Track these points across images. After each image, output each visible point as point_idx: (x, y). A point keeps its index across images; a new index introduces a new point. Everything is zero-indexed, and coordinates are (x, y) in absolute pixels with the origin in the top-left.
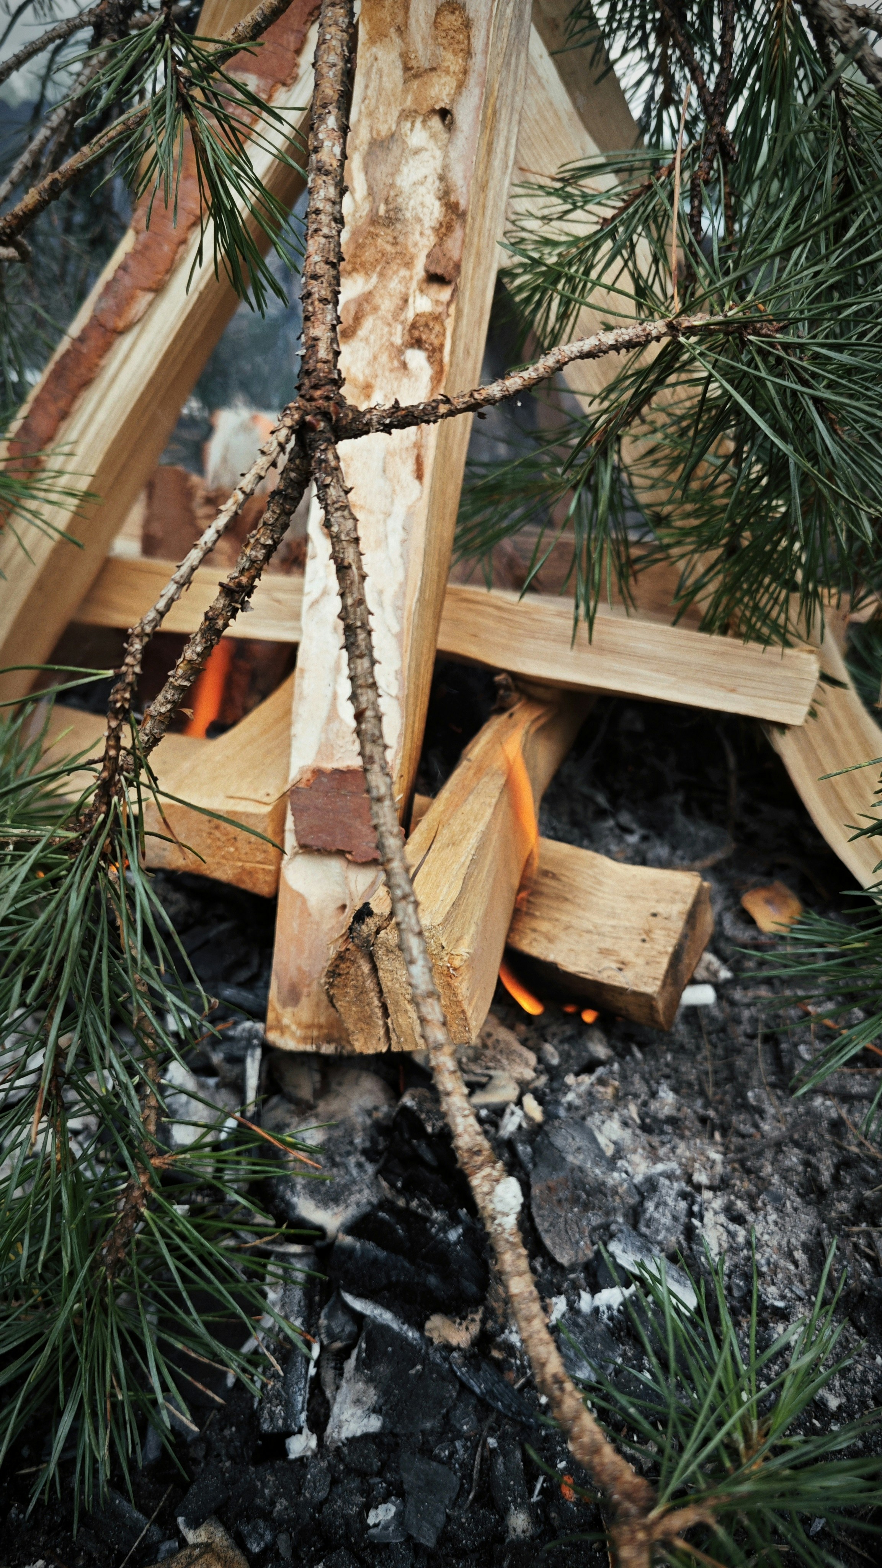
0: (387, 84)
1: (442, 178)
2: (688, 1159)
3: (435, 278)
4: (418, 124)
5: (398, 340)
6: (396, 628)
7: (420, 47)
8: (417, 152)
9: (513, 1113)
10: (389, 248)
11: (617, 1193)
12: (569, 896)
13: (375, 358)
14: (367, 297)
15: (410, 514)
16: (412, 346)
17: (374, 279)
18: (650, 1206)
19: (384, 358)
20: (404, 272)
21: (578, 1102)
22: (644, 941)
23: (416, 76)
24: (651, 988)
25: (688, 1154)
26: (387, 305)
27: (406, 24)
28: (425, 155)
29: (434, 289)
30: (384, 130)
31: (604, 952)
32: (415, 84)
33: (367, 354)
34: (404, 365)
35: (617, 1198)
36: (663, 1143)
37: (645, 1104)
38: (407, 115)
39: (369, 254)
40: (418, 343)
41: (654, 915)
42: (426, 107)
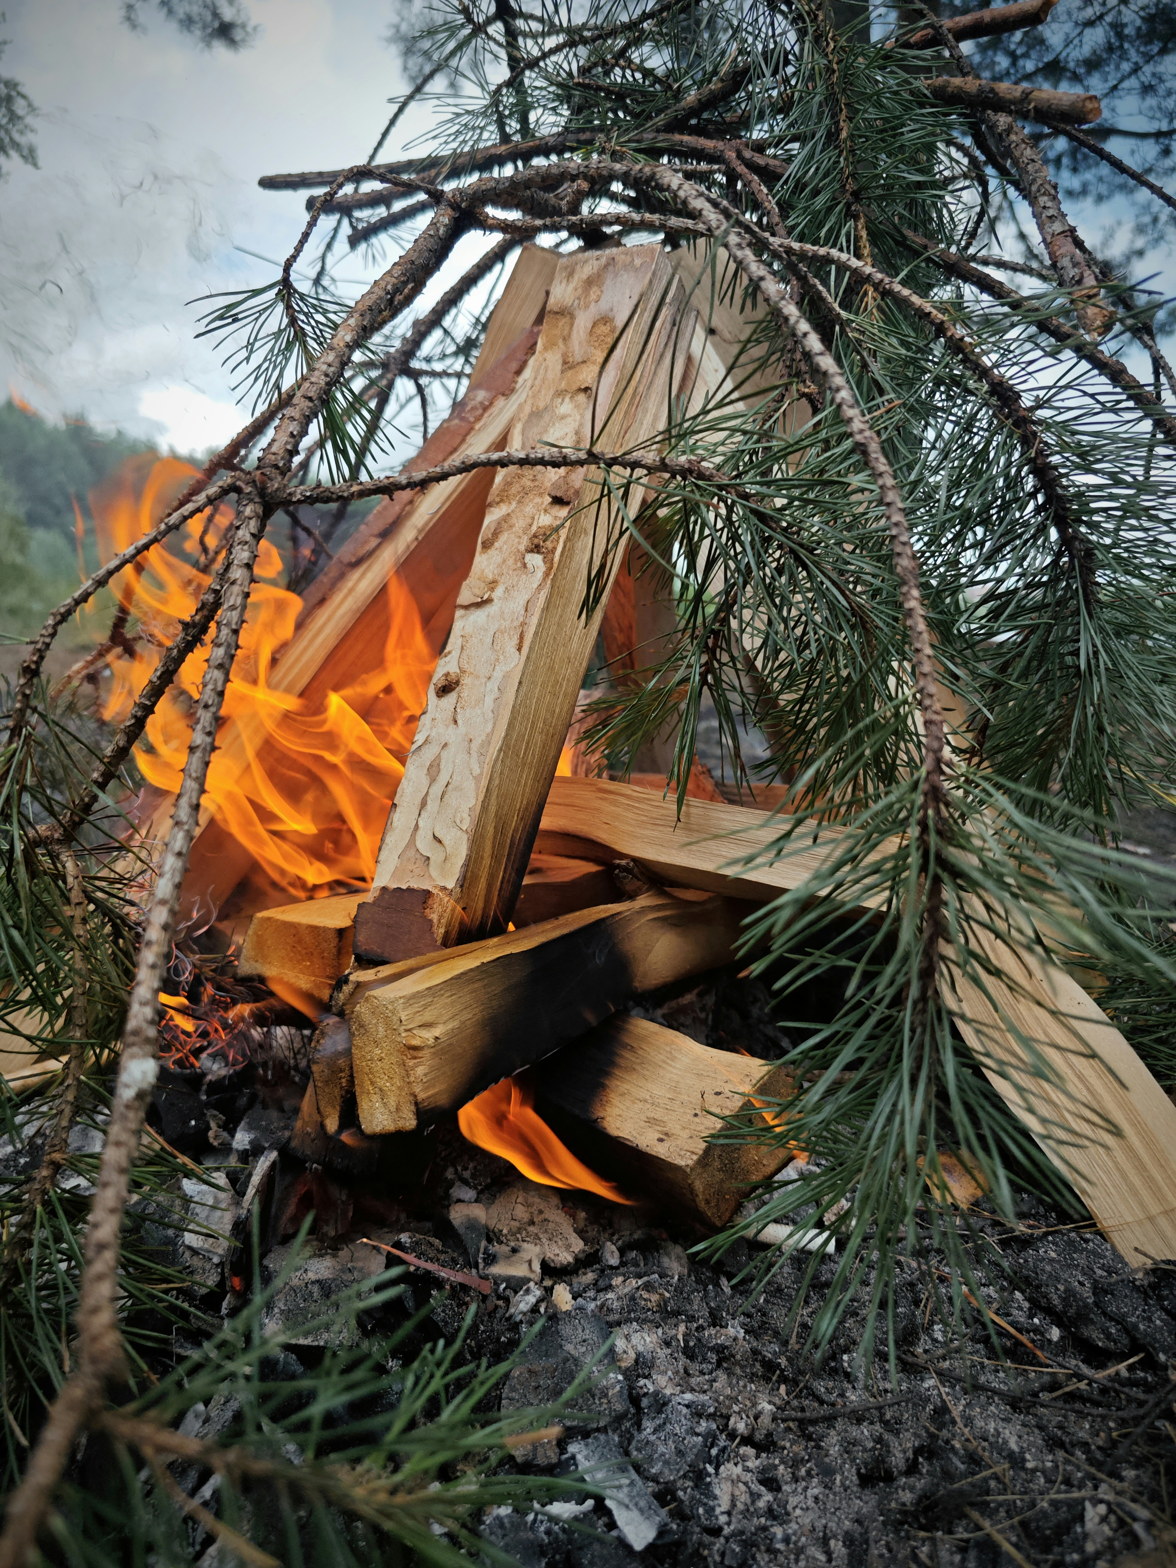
0: (550, 375)
1: (577, 433)
2: (728, 1397)
3: (558, 501)
4: (567, 399)
5: (522, 548)
6: (477, 771)
7: (577, 348)
8: (563, 417)
9: (528, 1291)
10: (529, 483)
11: (606, 1396)
12: (638, 1067)
13: (504, 561)
14: (506, 518)
15: (507, 676)
16: (532, 551)
17: (514, 505)
18: (648, 1425)
19: (511, 562)
20: (538, 500)
21: (616, 1305)
22: (696, 1115)
23: (570, 368)
24: (685, 1160)
25: (728, 1391)
26: (519, 524)
27: (569, 335)
28: (569, 419)
29: (557, 507)
30: (542, 405)
31: (651, 1121)
32: (569, 373)
33: (499, 560)
34: (525, 565)
35: (605, 1401)
36: (702, 1373)
37: (700, 1328)
38: (560, 394)
39: (514, 490)
40: (536, 549)
41: (718, 1094)
42: (575, 387)
